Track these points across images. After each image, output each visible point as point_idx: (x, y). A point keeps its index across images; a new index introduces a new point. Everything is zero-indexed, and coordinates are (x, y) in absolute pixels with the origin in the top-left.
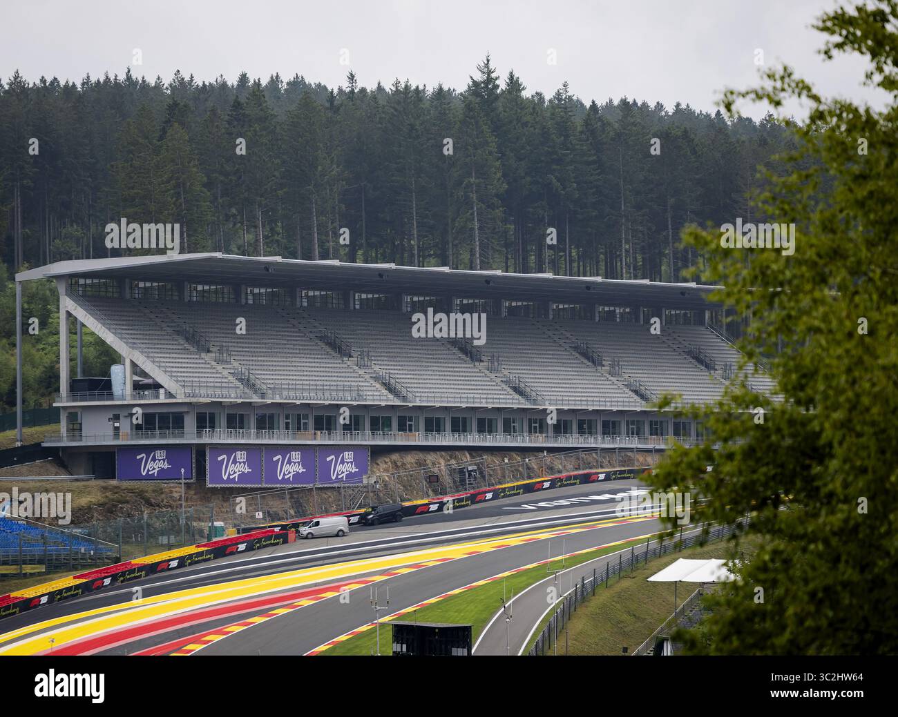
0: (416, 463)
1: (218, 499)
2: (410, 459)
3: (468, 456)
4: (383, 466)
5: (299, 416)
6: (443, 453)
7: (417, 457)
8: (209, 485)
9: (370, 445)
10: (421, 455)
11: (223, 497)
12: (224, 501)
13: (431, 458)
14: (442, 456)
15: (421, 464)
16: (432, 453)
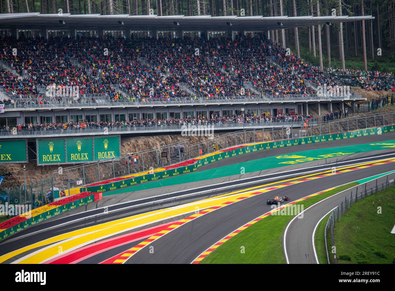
0: (145, 144)
1: (39, 173)
2: (141, 141)
3: (170, 138)
4: (127, 147)
5: (77, 116)
6: (157, 137)
7: (144, 140)
8: (39, 165)
9: (120, 134)
10: (146, 139)
11: (42, 171)
12: (42, 174)
13: (151, 140)
14: (157, 139)
15: (147, 144)
16: (151, 137)
